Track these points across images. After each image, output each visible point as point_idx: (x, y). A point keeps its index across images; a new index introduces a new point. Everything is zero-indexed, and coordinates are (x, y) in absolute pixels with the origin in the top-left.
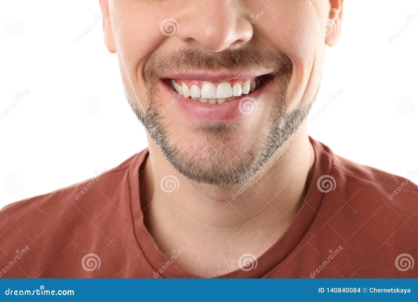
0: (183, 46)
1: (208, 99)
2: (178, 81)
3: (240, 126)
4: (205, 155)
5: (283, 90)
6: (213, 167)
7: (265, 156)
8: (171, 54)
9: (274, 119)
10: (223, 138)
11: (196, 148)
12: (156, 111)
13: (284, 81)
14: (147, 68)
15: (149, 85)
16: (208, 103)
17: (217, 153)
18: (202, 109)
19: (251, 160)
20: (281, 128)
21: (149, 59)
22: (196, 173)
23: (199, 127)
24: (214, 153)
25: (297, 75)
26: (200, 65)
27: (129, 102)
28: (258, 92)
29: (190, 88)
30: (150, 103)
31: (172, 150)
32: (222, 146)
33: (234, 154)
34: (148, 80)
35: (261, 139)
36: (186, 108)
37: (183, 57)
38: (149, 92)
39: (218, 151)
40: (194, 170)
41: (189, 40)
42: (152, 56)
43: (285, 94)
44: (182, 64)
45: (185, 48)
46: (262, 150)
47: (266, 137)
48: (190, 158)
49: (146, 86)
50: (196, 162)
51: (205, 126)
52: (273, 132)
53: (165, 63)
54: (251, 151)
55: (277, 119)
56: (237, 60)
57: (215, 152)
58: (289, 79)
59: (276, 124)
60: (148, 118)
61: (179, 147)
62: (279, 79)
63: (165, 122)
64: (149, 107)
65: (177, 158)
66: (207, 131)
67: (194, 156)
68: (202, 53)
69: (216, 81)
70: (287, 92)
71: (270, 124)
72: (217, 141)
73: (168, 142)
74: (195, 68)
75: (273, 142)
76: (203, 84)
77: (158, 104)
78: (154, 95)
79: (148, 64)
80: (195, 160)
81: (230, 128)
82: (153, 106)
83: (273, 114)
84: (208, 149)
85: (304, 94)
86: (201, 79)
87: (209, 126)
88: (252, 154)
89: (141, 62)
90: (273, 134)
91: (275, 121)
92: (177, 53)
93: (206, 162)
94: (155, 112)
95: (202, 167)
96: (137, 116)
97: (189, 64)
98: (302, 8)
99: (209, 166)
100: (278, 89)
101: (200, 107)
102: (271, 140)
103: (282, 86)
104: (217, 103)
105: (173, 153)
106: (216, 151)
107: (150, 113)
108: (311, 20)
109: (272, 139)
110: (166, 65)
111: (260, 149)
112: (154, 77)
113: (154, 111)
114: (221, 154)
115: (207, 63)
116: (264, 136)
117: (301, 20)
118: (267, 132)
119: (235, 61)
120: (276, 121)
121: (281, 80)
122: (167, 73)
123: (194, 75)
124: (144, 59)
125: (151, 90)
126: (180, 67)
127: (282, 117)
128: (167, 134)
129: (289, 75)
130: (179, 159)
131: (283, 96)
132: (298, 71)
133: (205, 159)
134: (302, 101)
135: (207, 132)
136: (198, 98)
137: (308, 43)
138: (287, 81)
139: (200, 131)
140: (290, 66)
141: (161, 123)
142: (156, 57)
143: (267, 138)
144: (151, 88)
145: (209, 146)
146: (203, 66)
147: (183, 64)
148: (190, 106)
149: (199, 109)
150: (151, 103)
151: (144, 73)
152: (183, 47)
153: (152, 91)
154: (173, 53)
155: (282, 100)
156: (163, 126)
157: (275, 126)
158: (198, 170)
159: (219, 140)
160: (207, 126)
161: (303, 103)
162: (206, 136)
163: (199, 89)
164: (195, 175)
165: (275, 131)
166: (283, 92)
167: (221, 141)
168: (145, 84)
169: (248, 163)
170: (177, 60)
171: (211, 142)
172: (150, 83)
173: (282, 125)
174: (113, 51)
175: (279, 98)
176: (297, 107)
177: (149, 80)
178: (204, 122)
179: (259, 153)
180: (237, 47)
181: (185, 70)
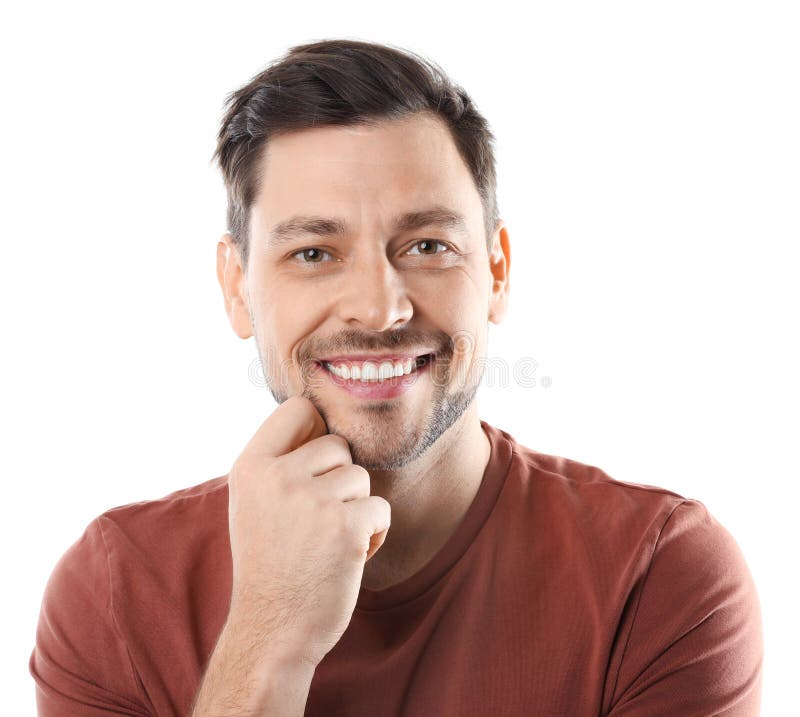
0: (343, 327)
1: (369, 379)
2: (335, 363)
3: (403, 405)
4: (368, 434)
7: (430, 439)
8: (331, 336)
9: (437, 400)
10: (386, 418)
11: (358, 429)
14: (302, 350)
16: (369, 383)
17: (380, 433)
18: (363, 389)
19: (415, 442)
20: (444, 410)
23: (360, 407)
24: (377, 433)
29: (350, 369)
32: (385, 425)
33: (398, 434)
35: (425, 420)
36: (345, 389)
37: (344, 338)
39: (382, 431)
41: (351, 321)
44: (342, 346)
45: (346, 328)
46: (426, 431)
47: (430, 418)
51: (367, 406)
53: (324, 345)
55: (440, 400)
56: (399, 340)
59: (439, 405)
66: (369, 411)
69: (377, 361)
71: (434, 404)
72: (379, 420)
74: (357, 349)
76: (364, 365)
81: (392, 407)
82: (309, 389)
83: (435, 395)
84: (371, 430)
86: (361, 360)
87: (371, 406)
88: (416, 436)
89: (297, 342)
90: (437, 416)
91: (438, 402)
92: (337, 334)
97: (351, 345)
101: (360, 387)
104: (379, 383)
106: (379, 431)
110: (325, 347)
111: (424, 430)
114: (384, 434)
115: (369, 344)
116: (428, 418)
118: (430, 413)
119: (396, 341)
122: (326, 356)
123: (356, 356)
126: (341, 348)
127: (445, 398)
133: (368, 439)
136: (359, 379)
139: (362, 411)
142: (314, 339)
145: (371, 426)
147: (344, 346)
148: (350, 387)
149: (359, 390)
150: (306, 387)
157: (438, 407)
159: (381, 420)
162: (368, 416)
163: (360, 370)
165: (438, 412)
167: (384, 421)
169: (412, 444)
170: (337, 342)
171: (374, 422)
173: (445, 407)
178: (366, 402)
179: (423, 433)
180: (398, 326)
181: (346, 351)
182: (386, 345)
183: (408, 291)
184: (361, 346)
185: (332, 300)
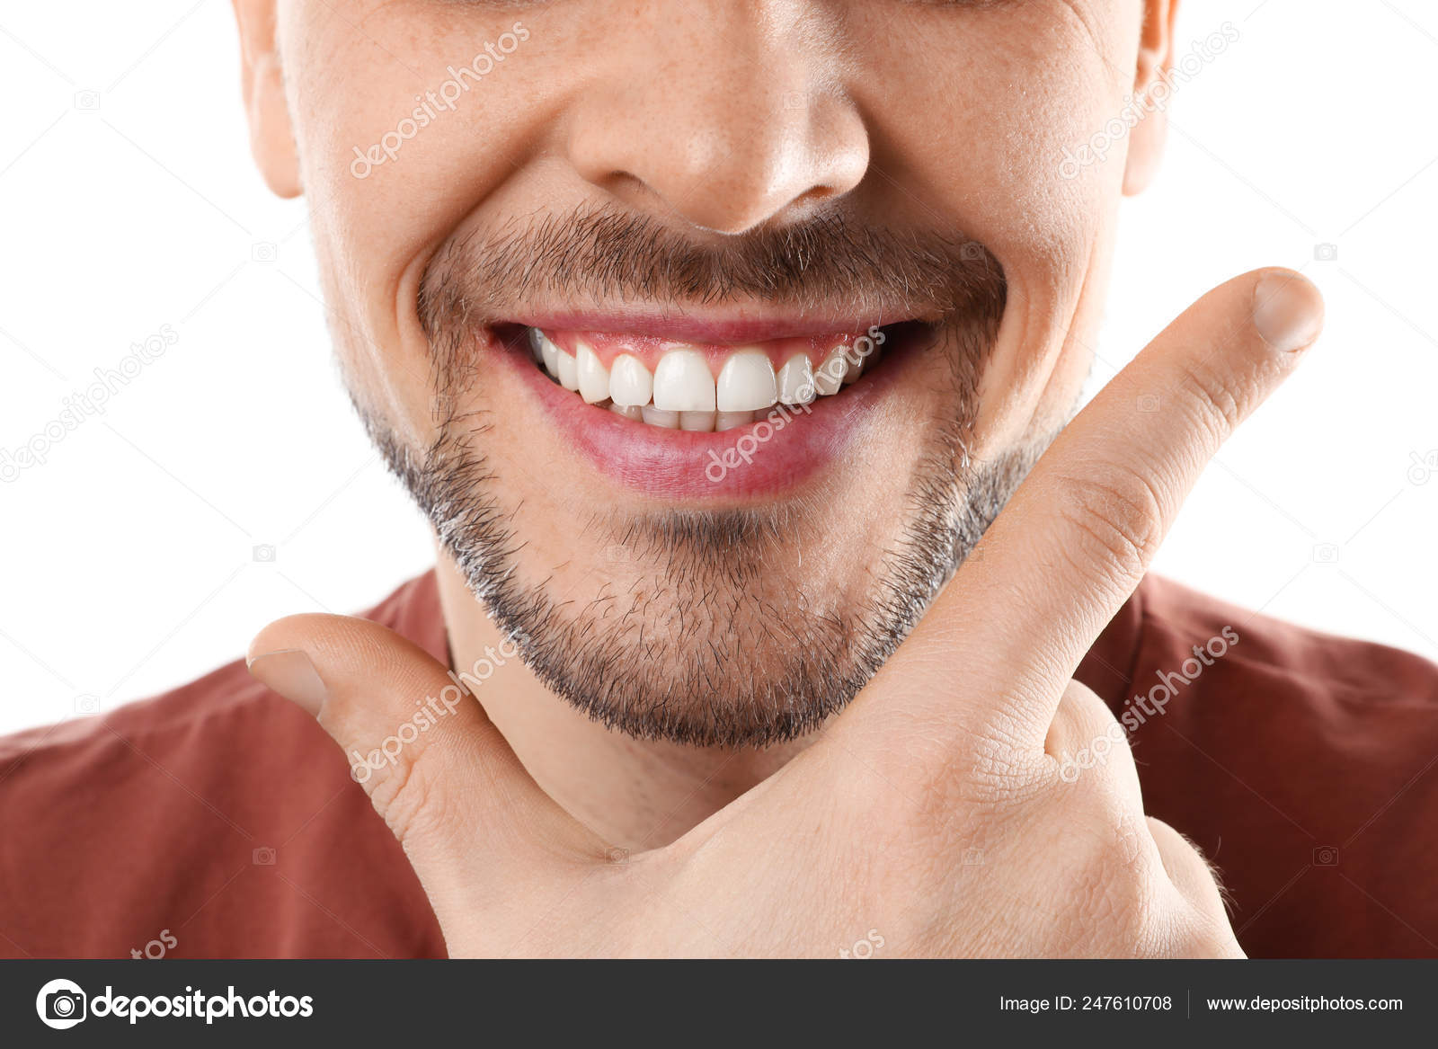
0: (585, 200)
1: (680, 413)
2: (559, 336)
3: (800, 519)
4: (661, 626)
5: (964, 378)
6: (693, 680)
7: (893, 634)
8: (534, 233)
9: (930, 490)
10: (733, 565)
11: (625, 602)
12: (465, 450)
13: (969, 345)
14: (435, 281)
15: (440, 349)
16: (678, 431)
17: (708, 624)
18: (656, 451)
19: (838, 650)
20: (951, 524)
21: (448, 246)
22: (623, 697)
23: (638, 521)
24: (697, 624)
25: (1025, 323)
26: (655, 279)
27: (355, 402)
28: (872, 385)
29: (607, 365)
30: (443, 417)
31: (530, 605)
32: (728, 594)
33: (774, 626)
34: (437, 328)
35: (879, 569)
36: (587, 446)
37: (588, 245)
38: (442, 377)
39: (714, 615)
40: (616, 688)
41: (614, 179)
42: (459, 237)
43: (973, 394)
44: (579, 274)
45: (597, 207)
46: (881, 610)
47: (899, 558)
48: (603, 640)
49: (430, 353)
50: (624, 657)
51: (664, 520)
52: (924, 541)
53: (509, 266)
54: (841, 614)
55: (941, 490)
56: (804, 263)
57: (698, 621)
58: (991, 338)
59: (935, 509)
60: (436, 476)
61: (555, 595)
62: (952, 339)
63: (500, 494)
64: (438, 433)
65: (549, 638)
66: (670, 538)
67: (619, 635)
68: (667, 233)
69: (716, 342)
70: (980, 389)
71: (915, 509)
72: (709, 575)
73: (512, 575)
74: (632, 293)
75: (922, 578)
76: (663, 352)
77: (476, 423)
78: (462, 389)
79: (442, 265)
80: (621, 652)
81: (759, 528)
82: (456, 431)
83: (923, 472)
84: (674, 610)
85: (1045, 392)
86: (650, 333)
87: (680, 519)
88: (841, 625)
89: (414, 256)
90: (923, 550)
91: (932, 498)
92: (559, 227)
93: (663, 660)
94: (463, 455)
95: (650, 677)
96: (384, 458)
97: (610, 273)
98: (1057, 65)
99: (678, 675)
100: (948, 374)
101: (643, 443)
102: (916, 572)
103: (963, 365)
104: (714, 429)
105: (532, 619)
106: (705, 615)
107: (441, 457)
108: (1088, 112)
109: (918, 569)
110: (513, 272)
111: (873, 606)
112: (462, 318)
113: (459, 453)
114: (724, 625)
115: (682, 275)
116: (890, 558)
117: (1055, 113)
118: (899, 539)
119: (793, 269)
120: (934, 497)
121: (962, 344)
122: (516, 308)
123: (629, 320)
124: (425, 247)
125: (449, 370)
126: (572, 283)
127: (959, 483)
128: (509, 542)
129: (991, 323)
130: (558, 646)
131: (966, 405)
132: (1027, 308)
133: (661, 646)
134: (1033, 422)
135: (670, 544)
136: (639, 408)
137: (1074, 203)
138: (982, 347)
139: (644, 537)
140: (995, 288)
141: (485, 499)
142: (475, 240)
143: (899, 564)
144: (449, 362)
145: (675, 594)
146: (664, 283)
147: (585, 276)
148: (605, 438)
149: (639, 451)
150: (449, 421)
151: (424, 301)
152: (587, 204)
153: (454, 371)
154: (546, 226)
155: (962, 419)
156: (496, 513)
157: (929, 518)
158: (632, 689)
159: (717, 572)
160: (672, 520)
161: (1038, 425)
162: (665, 558)
163: (646, 372)
164: (618, 705)
165: (930, 535)
166: (967, 389)
167: (726, 577)
168: (428, 346)
169: (826, 660)
170: (561, 256)
171: (686, 579)
172: (444, 339)
173: (955, 513)
174: (291, 192)
175: (952, 410)
176: (1014, 443)
177: (440, 329)
178: (661, 505)
179: (872, 621)
180: (806, 212)
181: (590, 297)
182: (751, 286)
183: (853, 71)
184: (650, 283)
185: (549, 87)
